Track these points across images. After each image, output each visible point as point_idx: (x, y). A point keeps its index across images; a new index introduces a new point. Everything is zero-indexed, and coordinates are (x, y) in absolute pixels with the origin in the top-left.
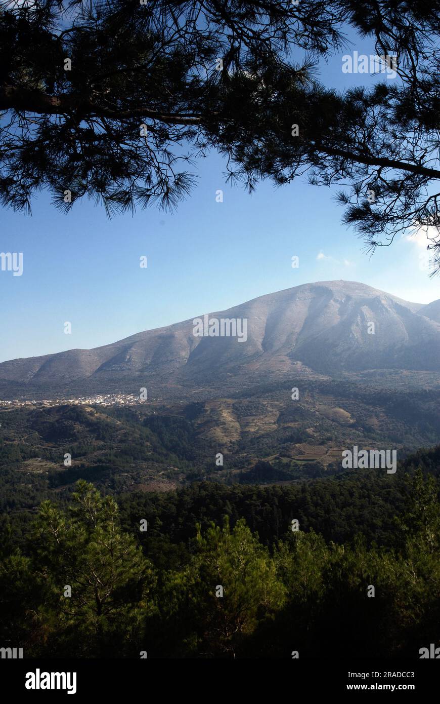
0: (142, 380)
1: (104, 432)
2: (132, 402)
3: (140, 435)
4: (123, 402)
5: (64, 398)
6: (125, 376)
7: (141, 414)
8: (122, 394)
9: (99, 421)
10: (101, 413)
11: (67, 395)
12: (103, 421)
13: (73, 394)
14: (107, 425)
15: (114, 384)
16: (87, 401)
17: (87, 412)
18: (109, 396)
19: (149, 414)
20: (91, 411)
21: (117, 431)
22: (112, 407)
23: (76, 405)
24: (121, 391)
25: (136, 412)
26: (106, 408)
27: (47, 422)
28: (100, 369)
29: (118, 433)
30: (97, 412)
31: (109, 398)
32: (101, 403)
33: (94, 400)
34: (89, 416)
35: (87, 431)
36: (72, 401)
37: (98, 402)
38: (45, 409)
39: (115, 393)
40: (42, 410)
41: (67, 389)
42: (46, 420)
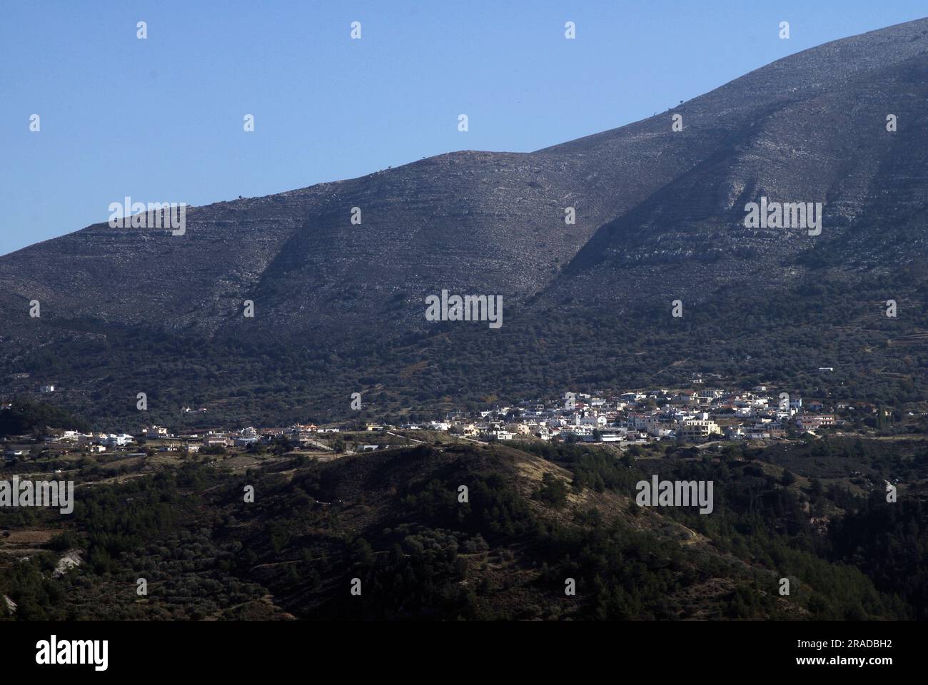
0: (818, 308)
1: (620, 590)
2: (766, 428)
3: (810, 607)
4: (713, 428)
5: (404, 412)
6: (724, 288)
7: (814, 491)
8: (711, 384)
9: (588, 529)
10: (598, 489)
11: (422, 398)
12: (611, 533)
13: (451, 392)
14: (631, 553)
15: (663, 335)
16: (525, 428)
17: (524, 481)
18: (641, 396)
19: (857, 491)
20: (545, 475)
21: (686, 582)
22: (658, 455)
23: (469, 450)
24: (705, 370)
25: (787, 480)
26: (626, 460)
27: (318, 538)
28: (590, 257)
29: (694, 595)
30: (577, 486)
31: (641, 407)
32: (597, 435)
33: (563, 421)
34: (534, 504)
35: (526, 586)
36: (445, 426)
37: (581, 429)
38: (306, 470)
39: (671, 384)
40: (289, 474)
41: (422, 365)
42: (311, 530)
